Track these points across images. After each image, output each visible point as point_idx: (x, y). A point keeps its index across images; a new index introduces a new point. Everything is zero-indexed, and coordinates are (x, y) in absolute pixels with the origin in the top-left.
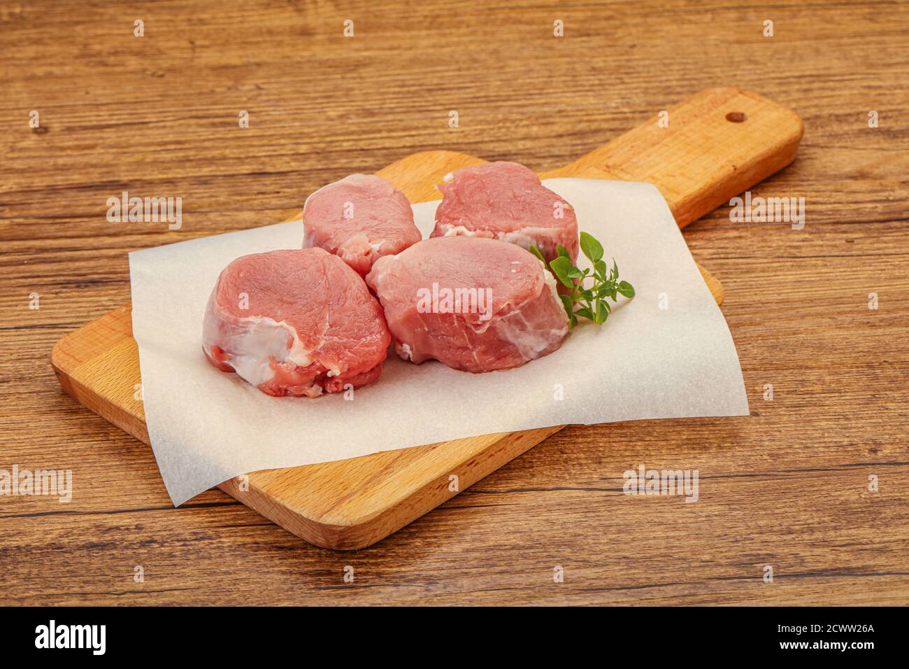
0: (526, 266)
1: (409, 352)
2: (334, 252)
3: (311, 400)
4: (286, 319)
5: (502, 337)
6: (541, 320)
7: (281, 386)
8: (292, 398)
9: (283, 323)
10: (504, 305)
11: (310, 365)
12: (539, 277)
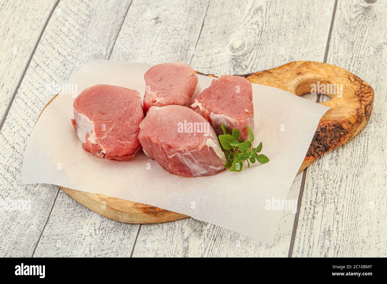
0: (201, 134)
1: (146, 153)
5: (183, 162)
6: (202, 161)
7: (87, 148)
8: (91, 154)
9: (92, 122)
10: (182, 149)
11: (96, 144)
12: (203, 142)
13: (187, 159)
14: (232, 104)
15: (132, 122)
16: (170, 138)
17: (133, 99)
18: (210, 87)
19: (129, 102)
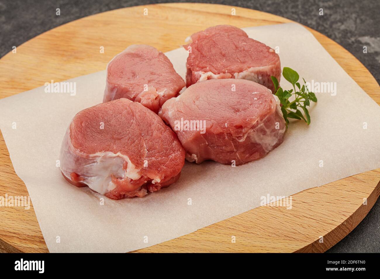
0: (262, 94)
1: (196, 159)
2: (133, 99)
3: (141, 199)
4: (121, 151)
5: (253, 141)
7: (121, 193)
8: (128, 200)
9: (119, 154)
10: (255, 122)
11: (140, 178)
12: (272, 101)
13: (259, 134)
15: (159, 130)
19: (129, 114)
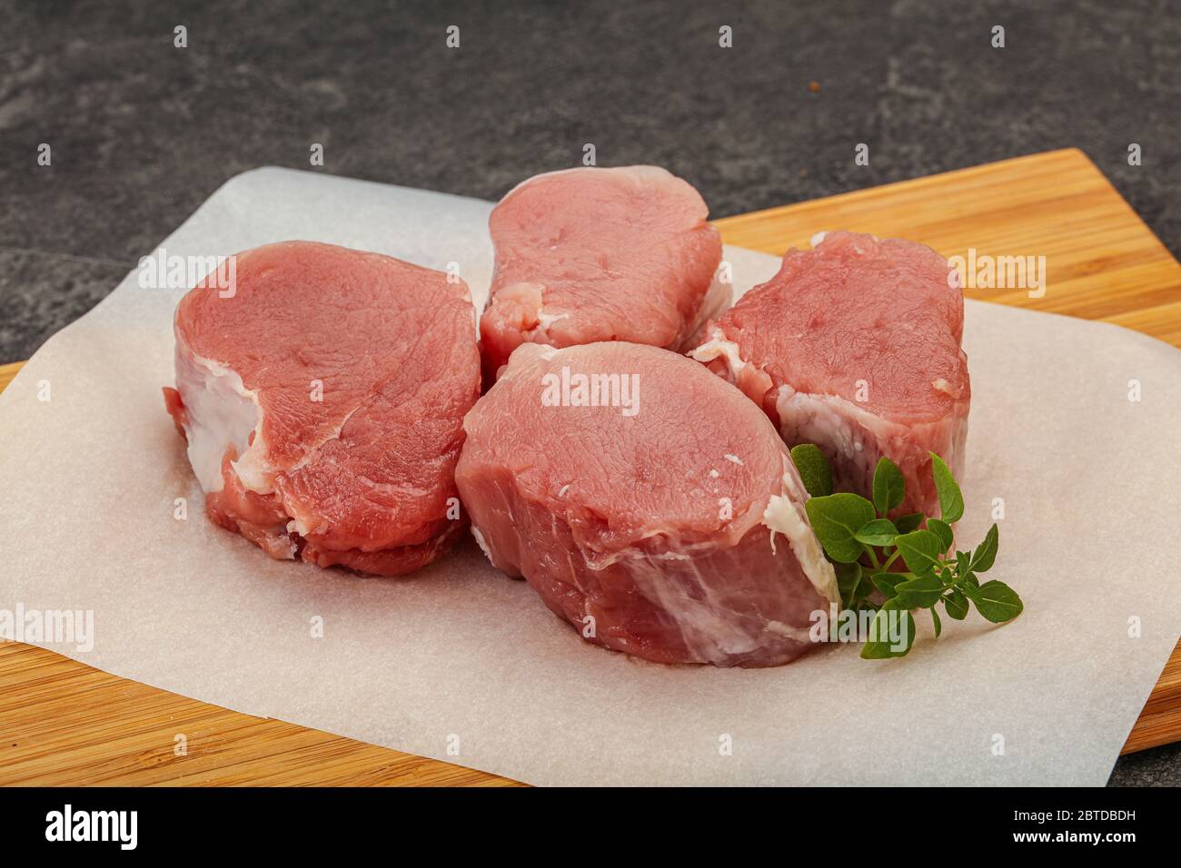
1: (484, 547)
4: (264, 389)
5: (649, 596)
6: (740, 593)
7: (229, 511)
9: (254, 395)
10: (652, 534)
11: (267, 495)
12: (751, 507)
13: (673, 581)
14: (875, 355)
15: (432, 404)
16: (603, 479)
17: (437, 309)
18: (777, 277)
19: (419, 323)
